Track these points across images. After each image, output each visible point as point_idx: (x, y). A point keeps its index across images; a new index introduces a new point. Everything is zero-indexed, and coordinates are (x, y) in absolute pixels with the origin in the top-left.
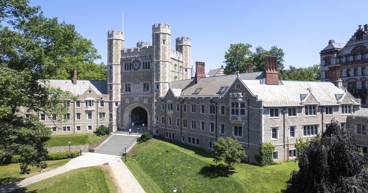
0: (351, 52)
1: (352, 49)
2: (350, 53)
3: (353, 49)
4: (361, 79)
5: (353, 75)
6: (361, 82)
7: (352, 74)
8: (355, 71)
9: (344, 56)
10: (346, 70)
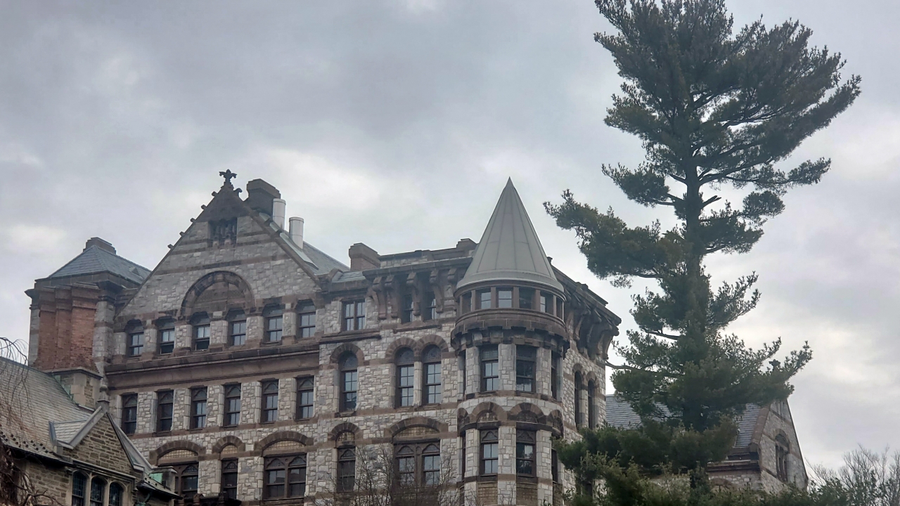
0: (183, 304)
1: (190, 285)
2: (179, 306)
3: (193, 287)
4: (218, 449)
5: (186, 424)
6: (217, 464)
7: (180, 419)
8: (194, 404)
9: (149, 322)
10: (155, 396)
